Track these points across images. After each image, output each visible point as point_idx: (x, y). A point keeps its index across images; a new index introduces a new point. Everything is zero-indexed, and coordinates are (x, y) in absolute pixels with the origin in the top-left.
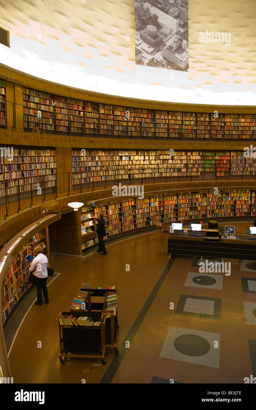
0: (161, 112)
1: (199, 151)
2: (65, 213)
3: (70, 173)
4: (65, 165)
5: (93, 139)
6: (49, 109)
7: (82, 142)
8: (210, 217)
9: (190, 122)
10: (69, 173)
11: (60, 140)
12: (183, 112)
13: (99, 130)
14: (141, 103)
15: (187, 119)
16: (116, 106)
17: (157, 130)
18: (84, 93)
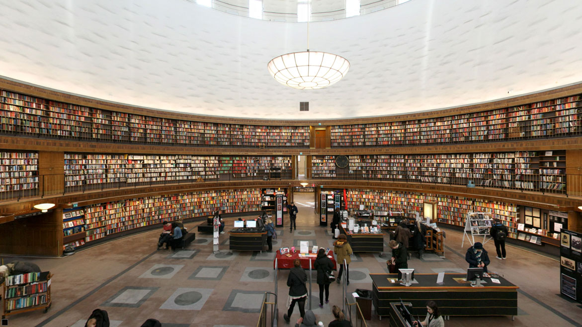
0: (184, 122)
1: (215, 156)
2: (34, 214)
3: (45, 176)
4: (53, 168)
5: (96, 144)
6: (36, 113)
7: (80, 146)
8: (231, 212)
9: (211, 131)
10: (43, 176)
11: (35, 143)
12: (204, 123)
13: (92, 134)
14: (162, 114)
15: (208, 128)
16: (132, 114)
17: (178, 137)
18: (91, 100)
